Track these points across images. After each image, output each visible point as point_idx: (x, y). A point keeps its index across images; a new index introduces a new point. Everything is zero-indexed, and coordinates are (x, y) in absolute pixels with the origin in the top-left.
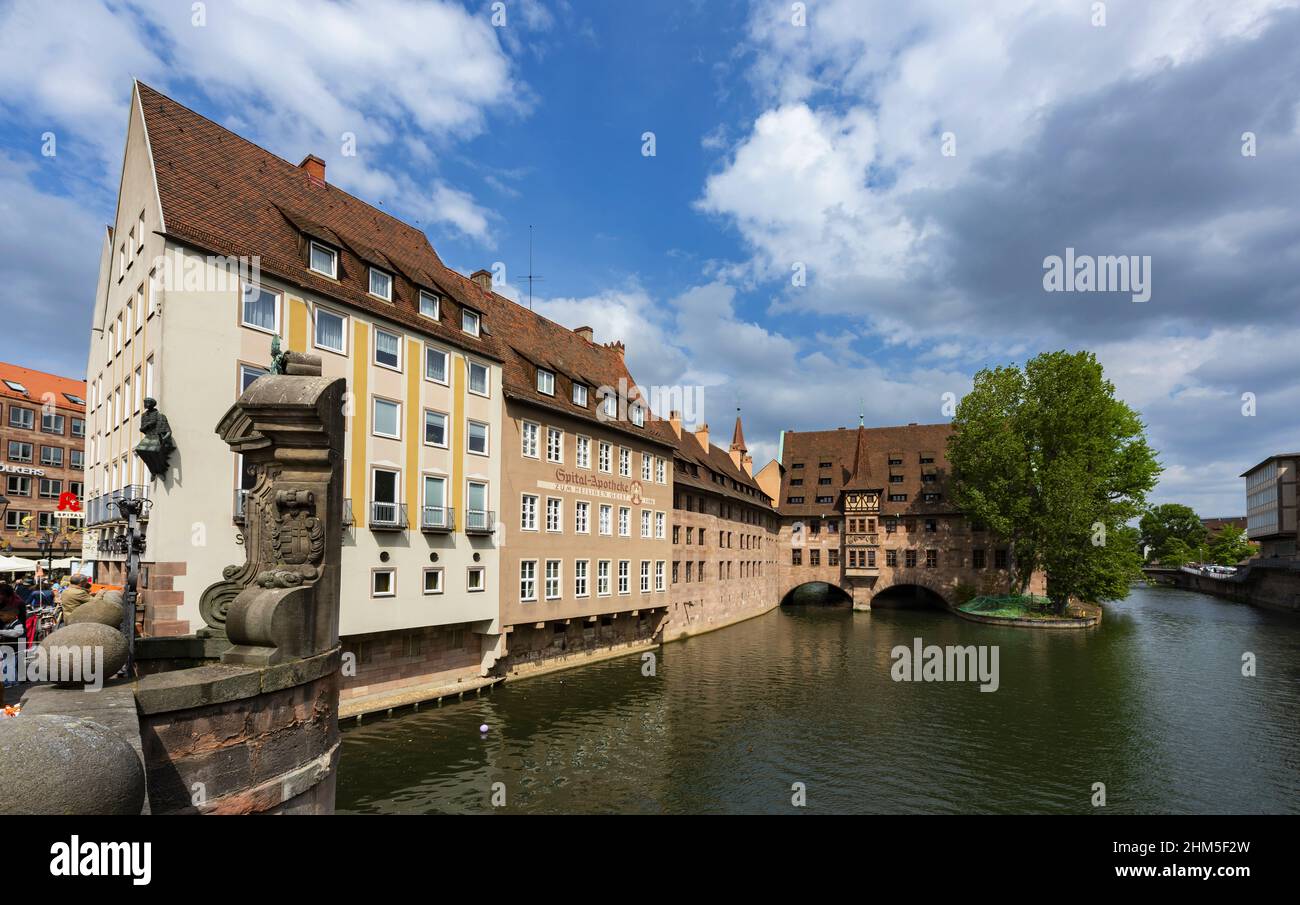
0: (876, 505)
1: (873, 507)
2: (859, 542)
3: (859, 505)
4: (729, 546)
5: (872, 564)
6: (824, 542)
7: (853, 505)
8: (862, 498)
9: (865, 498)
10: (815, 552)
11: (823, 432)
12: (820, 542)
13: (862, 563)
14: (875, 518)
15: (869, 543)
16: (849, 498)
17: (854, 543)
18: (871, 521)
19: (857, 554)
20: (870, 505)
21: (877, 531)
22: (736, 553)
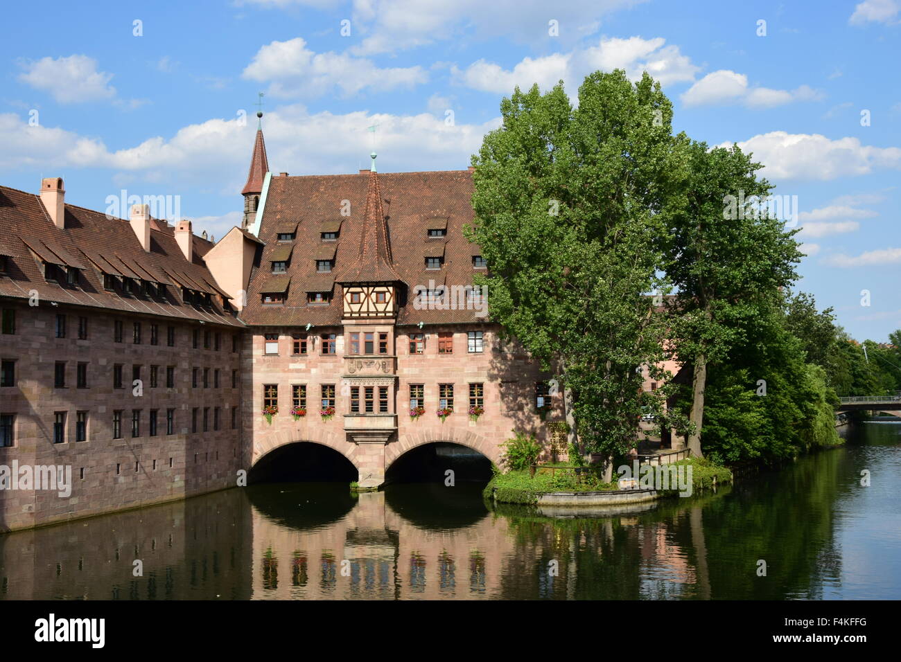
0: (390, 308)
1: (385, 312)
2: (365, 371)
3: (364, 309)
4: (82, 384)
5: (384, 408)
6: (314, 371)
7: (356, 308)
8: (368, 295)
9: (374, 296)
10: (299, 391)
11: (333, 177)
12: (308, 371)
13: (369, 407)
14: (389, 330)
15: (380, 372)
16: (348, 296)
17: (358, 373)
18: (383, 336)
19: (362, 393)
20: (381, 307)
21: (390, 352)
22: (101, 397)
